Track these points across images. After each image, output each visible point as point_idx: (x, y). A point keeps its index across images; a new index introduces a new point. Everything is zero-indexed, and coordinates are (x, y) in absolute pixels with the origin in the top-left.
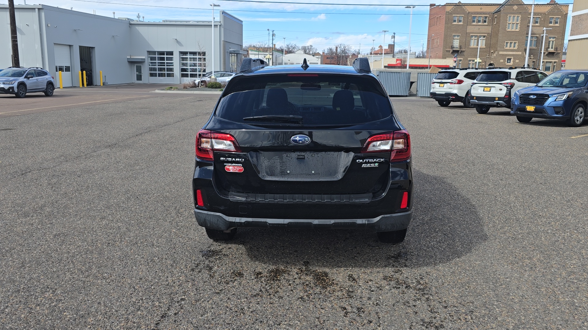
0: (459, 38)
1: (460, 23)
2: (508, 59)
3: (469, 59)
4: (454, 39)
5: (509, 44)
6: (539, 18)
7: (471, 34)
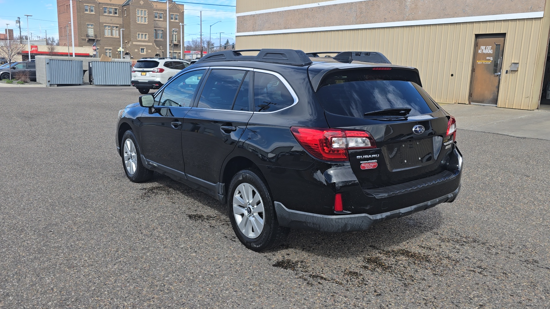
0: (93, 27)
1: (92, 13)
2: (142, 49)
3: (105, 48)
4: (88, 28)
5: (140, 35)
6: (162, 13)
7: (104, 24)
